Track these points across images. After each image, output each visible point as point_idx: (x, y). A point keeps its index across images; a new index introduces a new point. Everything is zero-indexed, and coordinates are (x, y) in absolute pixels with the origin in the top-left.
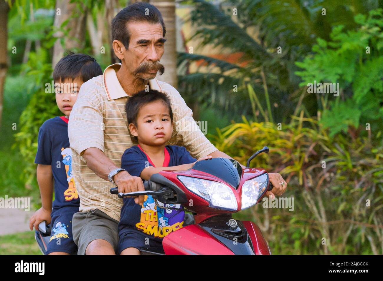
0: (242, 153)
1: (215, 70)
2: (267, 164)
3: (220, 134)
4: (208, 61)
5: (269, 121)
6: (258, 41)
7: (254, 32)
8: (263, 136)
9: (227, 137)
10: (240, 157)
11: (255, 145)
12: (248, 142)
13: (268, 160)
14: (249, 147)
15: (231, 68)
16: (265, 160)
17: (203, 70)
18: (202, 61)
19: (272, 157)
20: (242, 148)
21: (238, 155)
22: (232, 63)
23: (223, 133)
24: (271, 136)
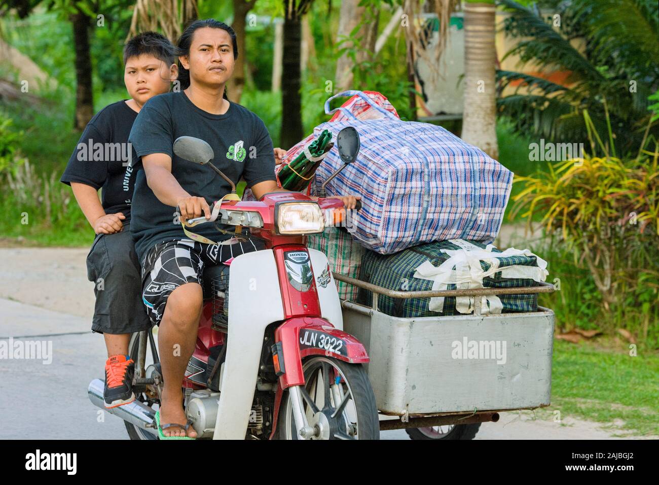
0: (579, 194)
1: (536, 91)
2: (611, 208)
3: (552, 170)
4: (528, 80)
5: (611, 154)
6: (584, 56)
7: (580, 46)
8: (604, 174)
9: (561, 174)
10: (578, 199)
11: (596, 185)
12: (587, 181)
13: (613, 204)
14: (588, 187)
15: (556, 90)
16: (609, 203)
17: (523, 91)
18: (521, 81)
19: (618, 200)
20: (580, 188)
21: (574, 196)
22: (559, 83)
23: (555, 169)
24: (615, 175)
